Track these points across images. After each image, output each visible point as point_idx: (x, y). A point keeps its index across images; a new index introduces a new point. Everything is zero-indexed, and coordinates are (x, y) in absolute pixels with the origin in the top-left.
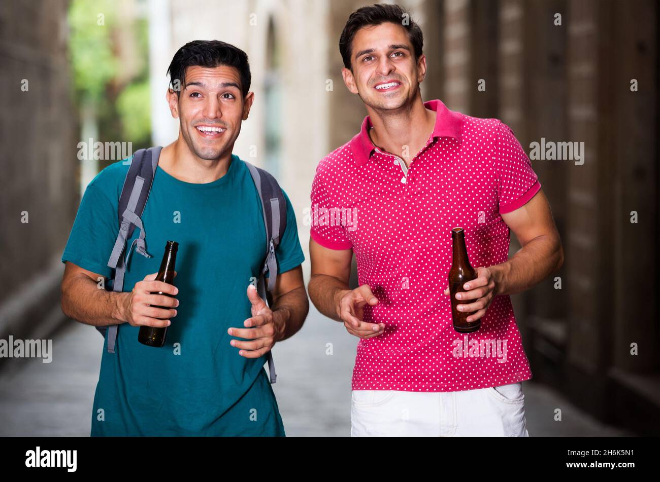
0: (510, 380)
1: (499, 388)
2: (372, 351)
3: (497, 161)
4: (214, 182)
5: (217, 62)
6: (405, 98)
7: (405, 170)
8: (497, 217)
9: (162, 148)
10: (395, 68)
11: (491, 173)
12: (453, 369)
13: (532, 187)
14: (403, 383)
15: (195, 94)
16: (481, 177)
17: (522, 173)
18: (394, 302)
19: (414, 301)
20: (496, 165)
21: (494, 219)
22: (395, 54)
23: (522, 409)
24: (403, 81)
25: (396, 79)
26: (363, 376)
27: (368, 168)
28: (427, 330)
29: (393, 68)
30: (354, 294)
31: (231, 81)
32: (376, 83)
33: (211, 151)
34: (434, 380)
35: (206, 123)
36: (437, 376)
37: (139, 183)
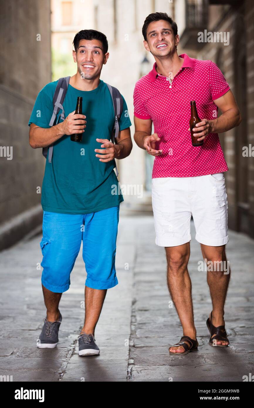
0: (218, 171)
1: (214, 175)
2: (160, 161)
3: (210, 77)
4: (93, 90)
5: (92, 38)
6: (169, 51)
7: (171, 82)
8: (211, 102)
9: (70, 77)
10: (165, 39)
11: (207, 82)
12: (193, 167)
13: (226, 88)
14: (173, 174)
15: (83, 51)
16: (203, 84)
17: (221, 82)
18: (167, 141)
19: (176, 138)
20: (210, 79)
21: (210, 102)
22: (165, 32)
23: (224, 185)
24: (168, 44)
25: (165, 43)
26: (156, 172)
27: (156, 83)
28: (182, 150)
29: (163, 38)
30: (151, 137)
31: (98, 46)
32: (157, 45)
33: (88, 75)
34: (186, 172)
35: (87, 64)
36: (187, 170)
37: (61, 91)
